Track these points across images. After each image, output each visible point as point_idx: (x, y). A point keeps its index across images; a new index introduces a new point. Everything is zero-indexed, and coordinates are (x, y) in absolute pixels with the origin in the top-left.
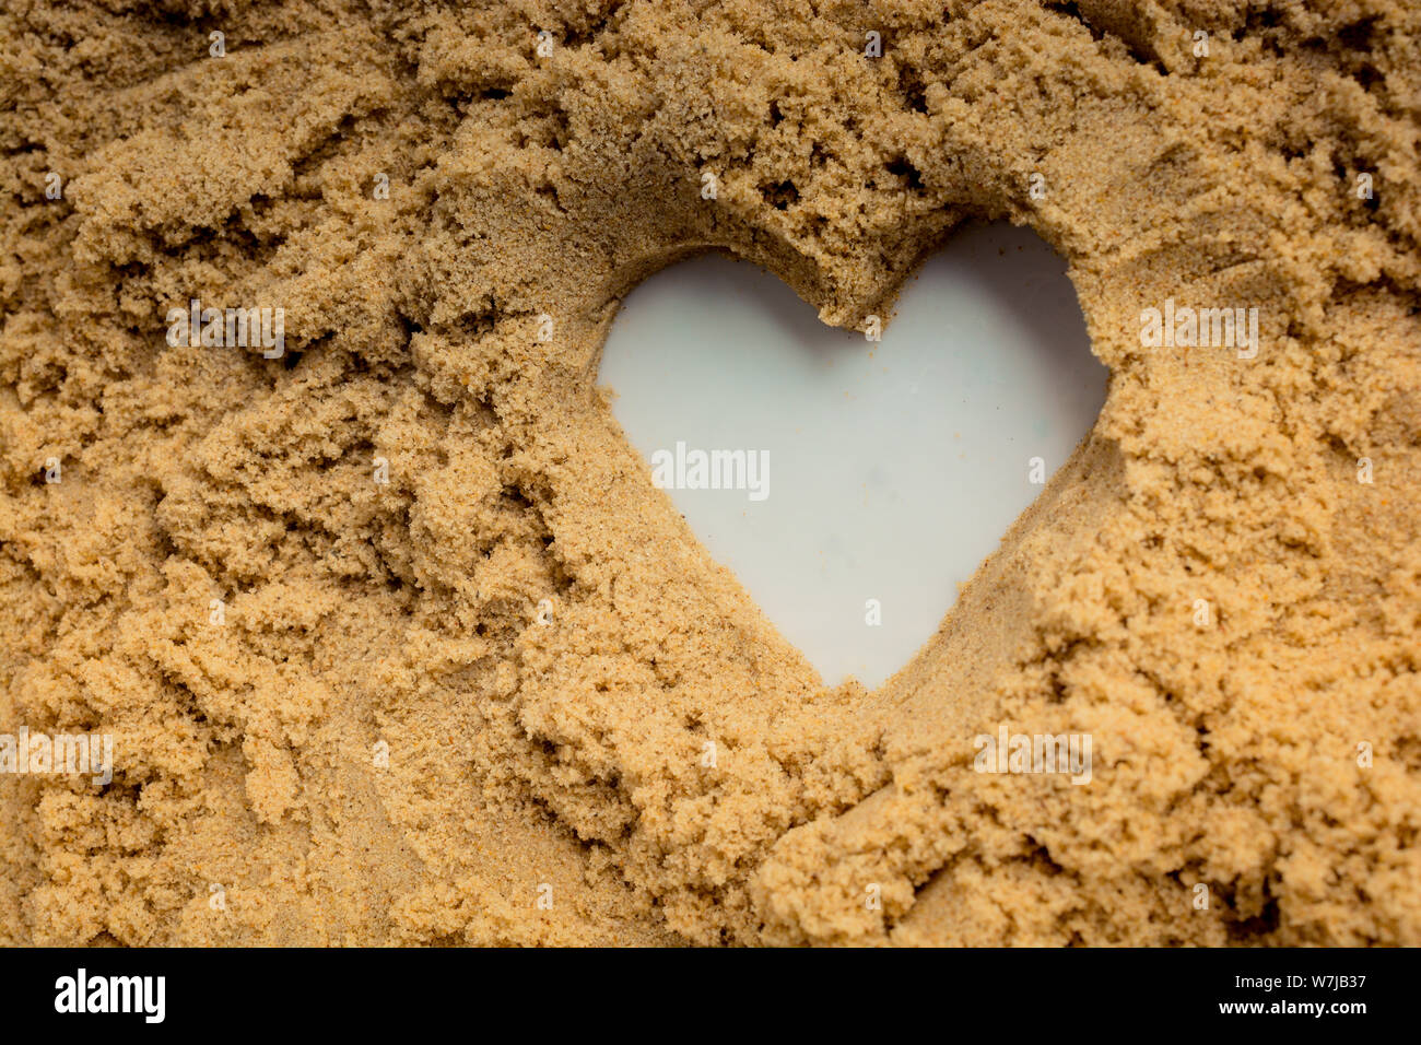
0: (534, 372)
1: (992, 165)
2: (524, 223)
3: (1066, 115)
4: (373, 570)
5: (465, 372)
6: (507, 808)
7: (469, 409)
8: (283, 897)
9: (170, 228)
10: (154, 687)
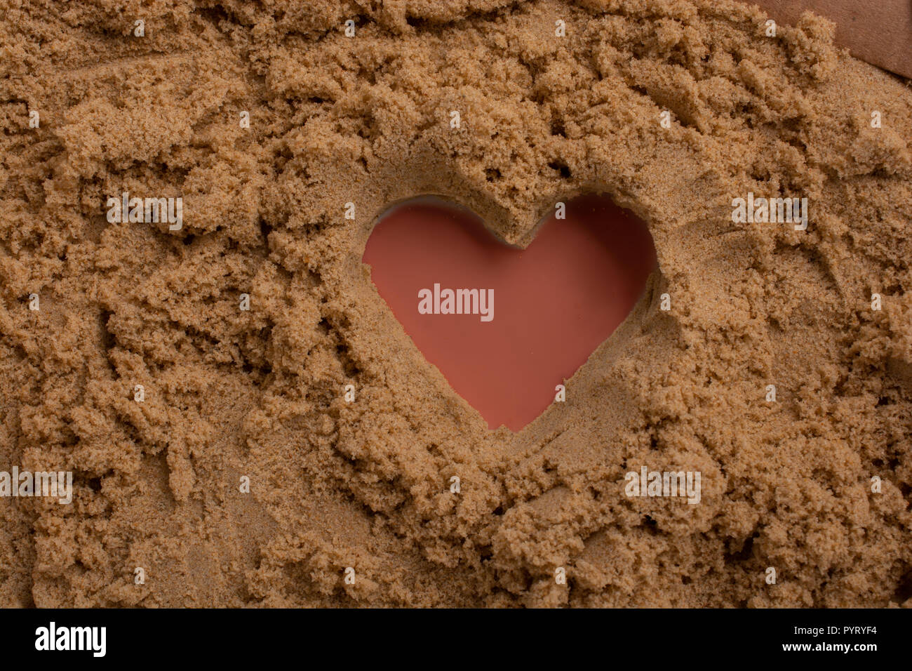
0: (343, 257)
1: (613, 172)
2: (346, 177)
3: (651, 150)
4: (237, 360)
5: (307, 256)
6: (326, 494)
7: (305, 275)
8: (193, 542)
9: (120, 160)
10: (113, 424)
